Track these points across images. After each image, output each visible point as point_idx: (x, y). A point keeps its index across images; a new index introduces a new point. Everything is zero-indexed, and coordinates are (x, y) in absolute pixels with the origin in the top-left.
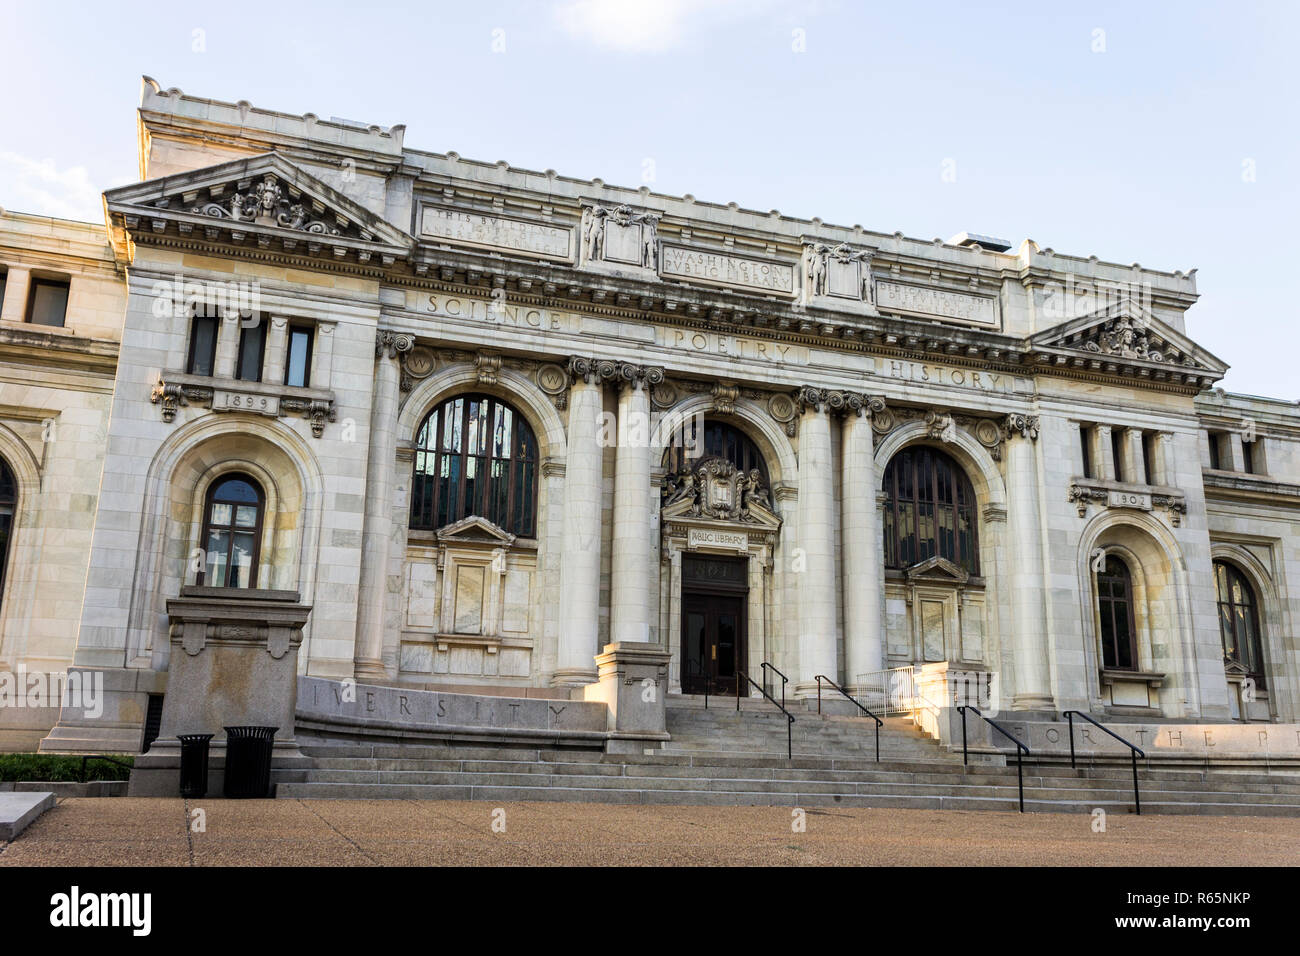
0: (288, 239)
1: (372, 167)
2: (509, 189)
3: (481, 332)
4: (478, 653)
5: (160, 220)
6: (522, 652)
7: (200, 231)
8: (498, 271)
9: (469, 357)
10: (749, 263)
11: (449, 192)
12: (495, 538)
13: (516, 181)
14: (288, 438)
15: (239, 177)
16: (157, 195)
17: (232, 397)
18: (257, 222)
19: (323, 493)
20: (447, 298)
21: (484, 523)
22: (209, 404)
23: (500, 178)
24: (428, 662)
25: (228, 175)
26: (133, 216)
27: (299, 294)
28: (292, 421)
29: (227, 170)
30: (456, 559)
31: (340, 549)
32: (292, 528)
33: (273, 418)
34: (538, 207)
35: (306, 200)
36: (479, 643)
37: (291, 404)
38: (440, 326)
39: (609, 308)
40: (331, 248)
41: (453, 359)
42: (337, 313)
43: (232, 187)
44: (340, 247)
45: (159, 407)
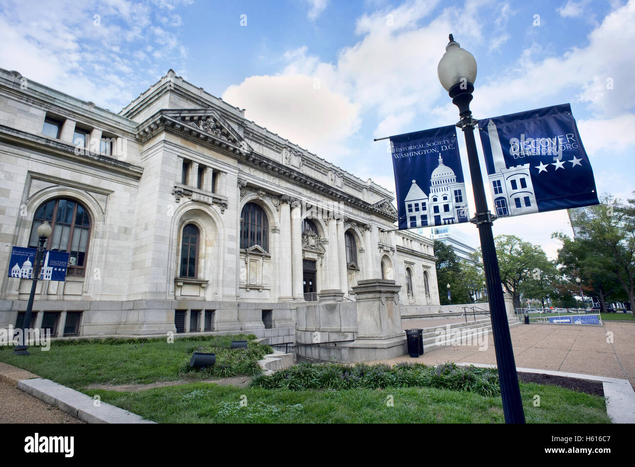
0: (217, 141)
1: (236, 121)
2: (267, 137)
3: (262, 183)
4: (257, 291)
5: (179, 124)
6: (267, 291)
7: (191, 131)
8: (270, 164)
9: (256, 190)
10: (318, 173)
11: (251, 134)
12: (261, 252)
13: (269, 135)
14: (213, 213)
15: (203, 115)
16: (178, 115)
17: (199, 195)
18: (208, 132)
19: (224, 234)
20: (254, 170)
21: (259, 247)
22: (190, 197)
23: (264, 133)
24: (244, 294)
25: (200, 113)
26: (170, 121)
27: (216, 161)
28: (215, 207)
29: (200, 112)
30: (250, 259)
31: (230, 255)
32: (211, 246)
33: (209, 205)
34: (272, 144)
35: (221, 128)
36: (257, 288)
37: (216, 201)
38: (252, 179)
39: (293, 181)
40: (229, 146)
41: (251, 191)
42: (227, 170)
43: (200, 118)
44: (232, 147)
45: (174, 196)
